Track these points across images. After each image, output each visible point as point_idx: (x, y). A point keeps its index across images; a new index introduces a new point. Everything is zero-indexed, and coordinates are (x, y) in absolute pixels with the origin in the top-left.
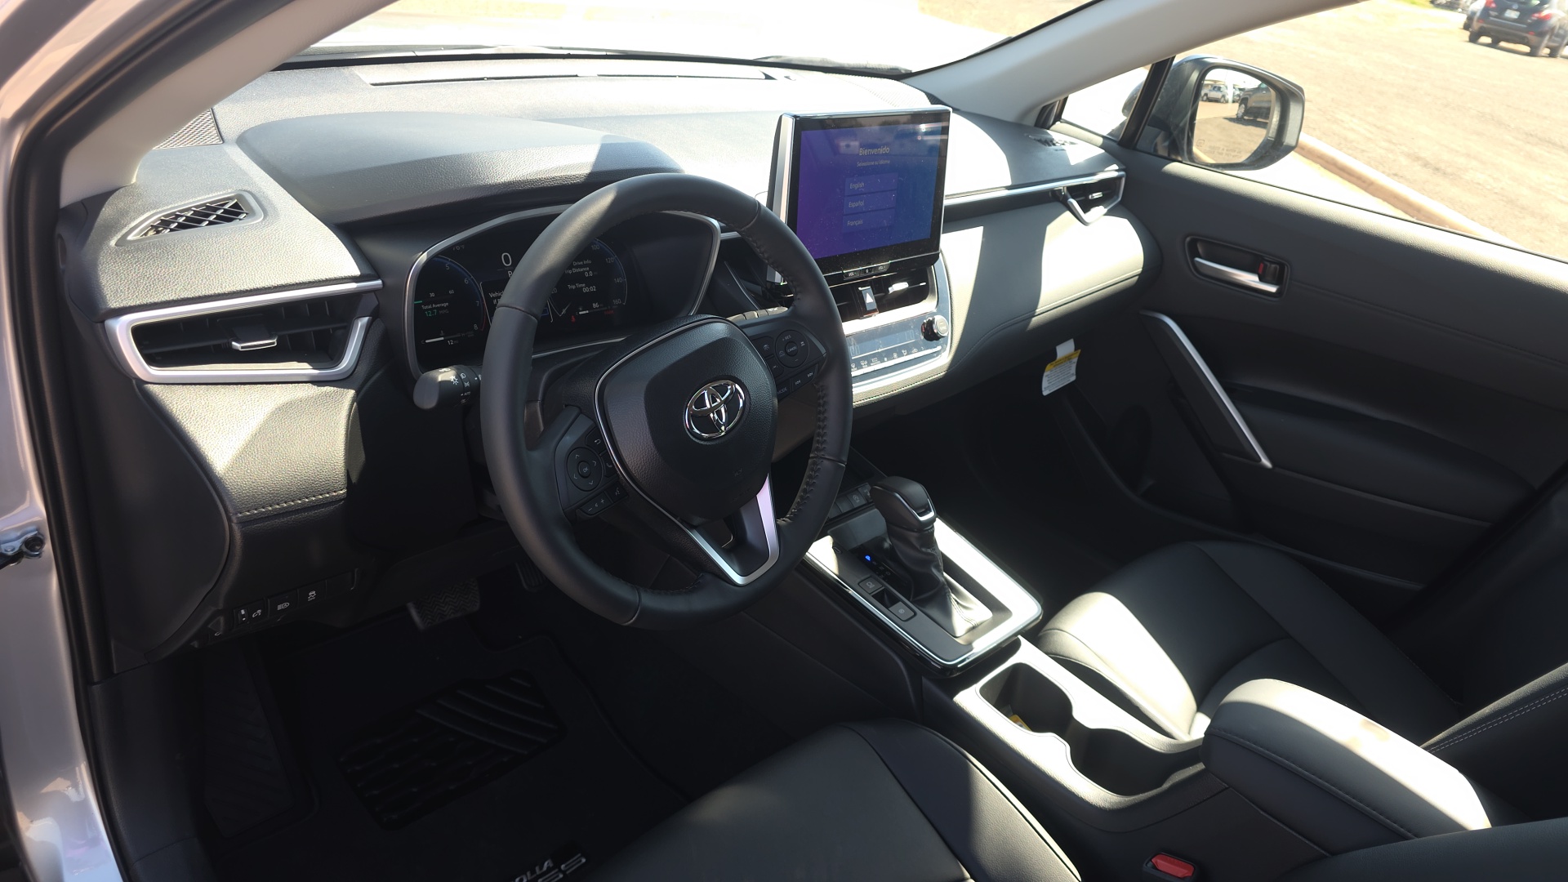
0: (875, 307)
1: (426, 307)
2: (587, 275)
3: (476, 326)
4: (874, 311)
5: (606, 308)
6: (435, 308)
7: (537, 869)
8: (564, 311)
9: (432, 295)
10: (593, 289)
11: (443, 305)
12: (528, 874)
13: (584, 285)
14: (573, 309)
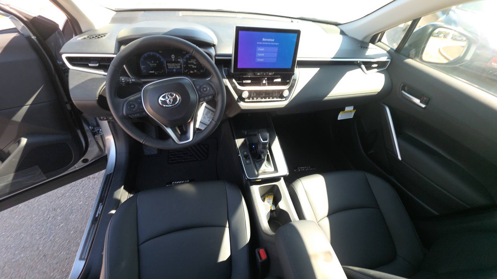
1: (151, 64)
2: (194, 63)
3: (162, 71)
4: (265, 85)
5: (199, 72)
6: (153, 65)
8: (186, 71)
9: (153, 62)
10: (195, 67)
11: (155, 64)
12: (184, 181)
13: (193, 66)
14: (189, 71)
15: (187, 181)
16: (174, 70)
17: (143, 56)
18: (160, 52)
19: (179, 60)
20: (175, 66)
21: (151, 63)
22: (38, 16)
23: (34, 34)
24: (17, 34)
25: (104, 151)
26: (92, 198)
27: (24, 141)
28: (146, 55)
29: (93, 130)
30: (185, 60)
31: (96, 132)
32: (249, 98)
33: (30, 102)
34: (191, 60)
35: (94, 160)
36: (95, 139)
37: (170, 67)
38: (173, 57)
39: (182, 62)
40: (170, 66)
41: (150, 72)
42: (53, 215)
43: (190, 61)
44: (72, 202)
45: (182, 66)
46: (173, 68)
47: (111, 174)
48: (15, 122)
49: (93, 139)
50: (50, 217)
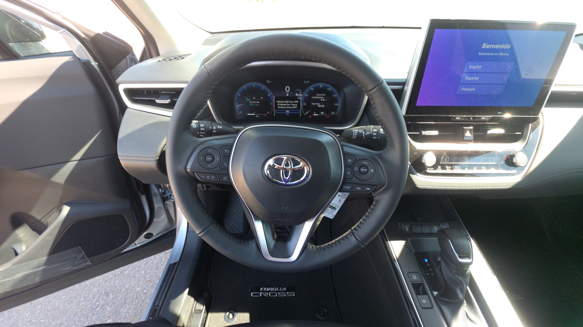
0: (472, 138)
2: (322, 100)
3: (268, 112)
4: (470, 141)
5: (327, 115)
6: (254, 103)
7: (281, 288)
8: (307, 113)
9: (254, 98)
10: (323, 106)
11: (257, 102)
12: (278, 288)
13: (319, 104)
14: (312, 113)
15: (283, 290)
16: (287, 111)
17: (241, 89)
18: (268, 82)
19: (297, 95)
20: (289, 105)
21: (250, 101)
22: (103, 33)
23: (95, 59)
24: (71, 58)
25: (174, 222)
26: (153, 283)
27: (66, 210)
28: (245, 87)
29: (164, 193)
30: (306, 95)
31: (167, 197)
32: (435, 167)
33: (79, 155)
34: (317, 95)
35: (161, 234)
36: (165, 205)
37: (280, 106)
38: (288, 89)
39: (301, 98)
40: (282, 104)
41: (248, 114)
42: (103, 303)
43: (315, 96)
44: (129, 285)
45: (301, 104)
46: (285, 107)
47: (175, 264)
48: (57, 184)
49: (161, 205)
50: (99, 305)
